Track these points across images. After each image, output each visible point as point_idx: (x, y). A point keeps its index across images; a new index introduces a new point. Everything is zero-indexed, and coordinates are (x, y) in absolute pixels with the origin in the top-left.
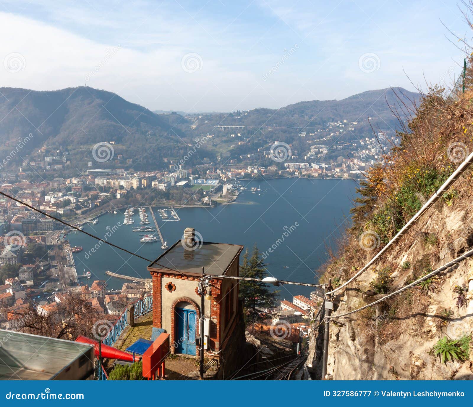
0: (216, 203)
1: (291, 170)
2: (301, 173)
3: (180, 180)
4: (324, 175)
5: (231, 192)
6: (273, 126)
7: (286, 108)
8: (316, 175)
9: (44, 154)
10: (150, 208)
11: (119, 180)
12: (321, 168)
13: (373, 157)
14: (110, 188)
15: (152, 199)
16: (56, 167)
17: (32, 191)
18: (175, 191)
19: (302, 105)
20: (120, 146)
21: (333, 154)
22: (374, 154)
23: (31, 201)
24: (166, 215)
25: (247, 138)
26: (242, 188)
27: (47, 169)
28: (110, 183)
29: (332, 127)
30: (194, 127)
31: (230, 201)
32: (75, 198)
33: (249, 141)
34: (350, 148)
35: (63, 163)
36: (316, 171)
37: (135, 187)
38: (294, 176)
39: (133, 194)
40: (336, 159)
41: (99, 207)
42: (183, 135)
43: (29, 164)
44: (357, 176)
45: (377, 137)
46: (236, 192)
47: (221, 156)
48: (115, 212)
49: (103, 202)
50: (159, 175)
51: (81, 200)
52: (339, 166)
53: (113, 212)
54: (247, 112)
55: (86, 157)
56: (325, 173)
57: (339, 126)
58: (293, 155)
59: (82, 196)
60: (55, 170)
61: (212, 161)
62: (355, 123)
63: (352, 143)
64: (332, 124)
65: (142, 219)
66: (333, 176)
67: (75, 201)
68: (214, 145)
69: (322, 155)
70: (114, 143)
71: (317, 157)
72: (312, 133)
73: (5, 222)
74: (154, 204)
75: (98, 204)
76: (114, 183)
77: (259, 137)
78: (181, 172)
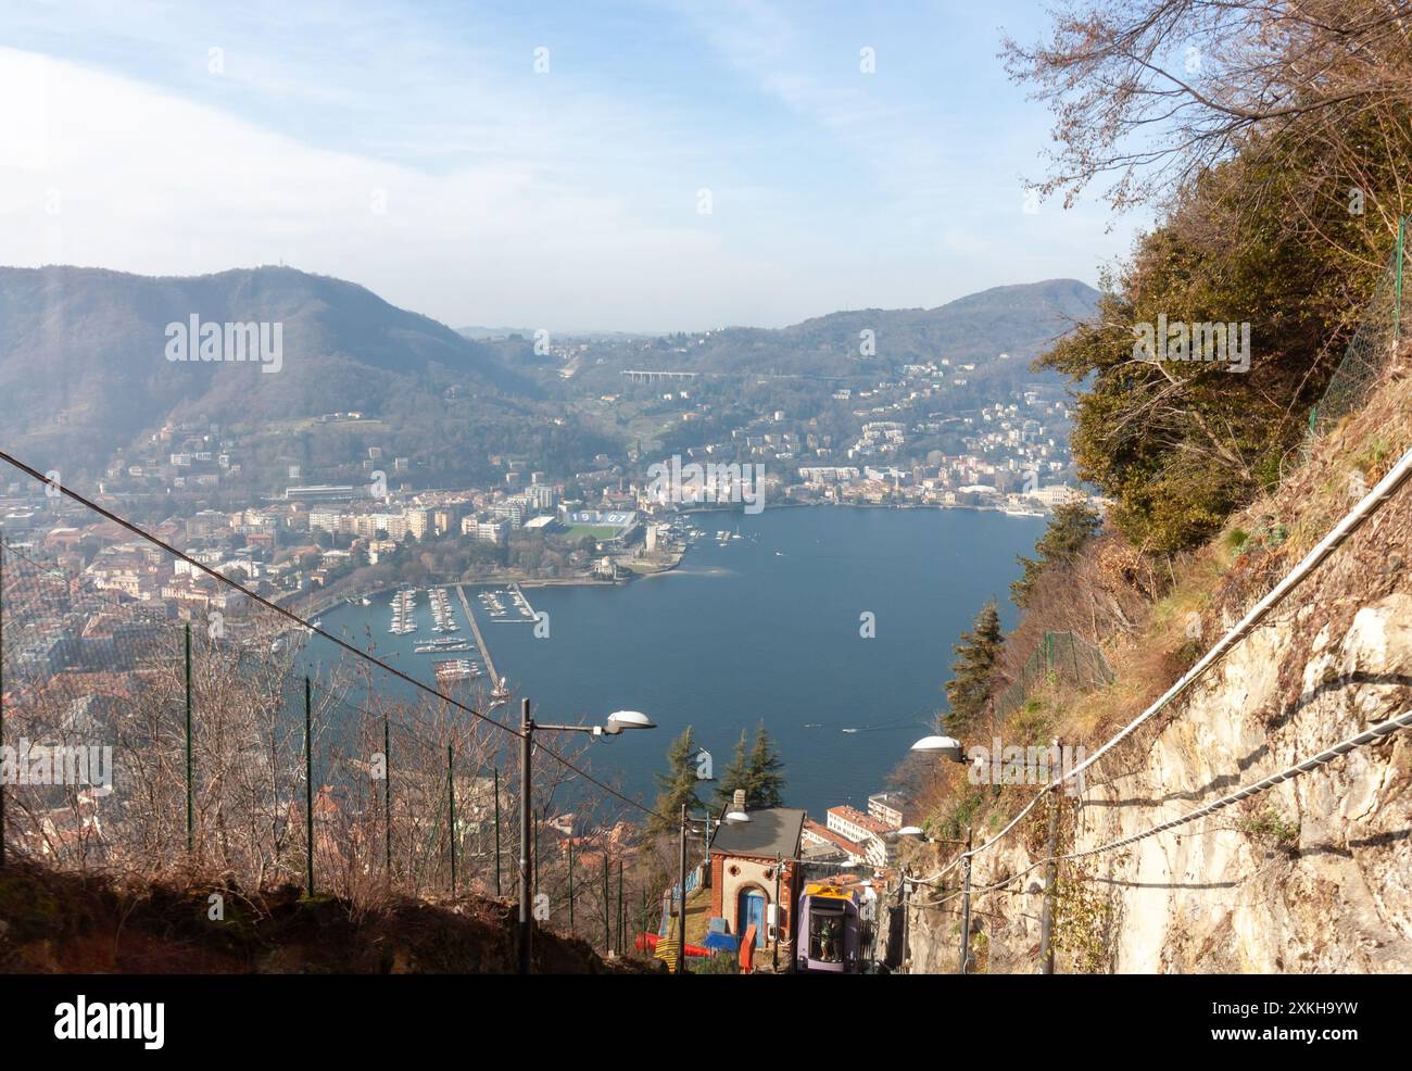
0: (629, 574)
1: (814, 486)
2: (839, 492)
3: (535, 513)
4: (895, 498)
5: (666, 545)
6: (768, 373)
7: (802, 326)
8: (877, 497)
9: (168, 445)
10: (460, 589)
11: (374, 515)
12: (889, 479)
13: (1013, 453)
14: (350, 536)
15: (463, 566)
16: (200, 481)
17: (138, 549)
18: (522, 544)
19: (840, 320)
20: (377, 425)
21: (917, 445)
22: (1016, 445)
23: (136, 575)
24: (500, 607)
25: (704, 403)
26: (693, 534)
27: (176, 485)
28: (349, 523)
29: (915, 376)
30: (568, 373)
31: (664, 567)
32: (257, 567)
33: (709, 412)
34: (958, 428)
35: (220, 470)
36: (877, 487)
37: (418, 534)
38: (822, 500)
39: (414, 553)
40: (926, 455)
41: (323, 587)
42: (540, 395)
43: (124, 473)
44: (976, 499)
45: (1021, 403)
46: (680, 544)
47: (639, 449)
48: (366, 602)
49: (334, 576)
50: (478, 501)
51: (273, 570)
52: (933, 474)
53: (361, 601)
54: (703, 336)
55: (284, 453)
56: (899, 491)
57: (930, 374)
58: (820, 447)
59: (274, 560)
60: (197, 488)
61: (617, 463)
62: (970, 367)
63: (963, 418)
64: (914, 368)
65: (438, 618)
66: (918, 500)
67: (256, 573)
68: (620, 421)
69: (892, 448)
70: (357, 416)
71: (878, 451)
72: (864, 391)
73: (66, 632)
74: (470, 578)
75: (321, 580)
76: (360, 524)
77: (735, 401)
78: (536, 493)
